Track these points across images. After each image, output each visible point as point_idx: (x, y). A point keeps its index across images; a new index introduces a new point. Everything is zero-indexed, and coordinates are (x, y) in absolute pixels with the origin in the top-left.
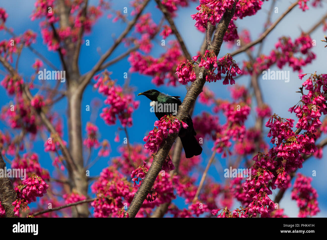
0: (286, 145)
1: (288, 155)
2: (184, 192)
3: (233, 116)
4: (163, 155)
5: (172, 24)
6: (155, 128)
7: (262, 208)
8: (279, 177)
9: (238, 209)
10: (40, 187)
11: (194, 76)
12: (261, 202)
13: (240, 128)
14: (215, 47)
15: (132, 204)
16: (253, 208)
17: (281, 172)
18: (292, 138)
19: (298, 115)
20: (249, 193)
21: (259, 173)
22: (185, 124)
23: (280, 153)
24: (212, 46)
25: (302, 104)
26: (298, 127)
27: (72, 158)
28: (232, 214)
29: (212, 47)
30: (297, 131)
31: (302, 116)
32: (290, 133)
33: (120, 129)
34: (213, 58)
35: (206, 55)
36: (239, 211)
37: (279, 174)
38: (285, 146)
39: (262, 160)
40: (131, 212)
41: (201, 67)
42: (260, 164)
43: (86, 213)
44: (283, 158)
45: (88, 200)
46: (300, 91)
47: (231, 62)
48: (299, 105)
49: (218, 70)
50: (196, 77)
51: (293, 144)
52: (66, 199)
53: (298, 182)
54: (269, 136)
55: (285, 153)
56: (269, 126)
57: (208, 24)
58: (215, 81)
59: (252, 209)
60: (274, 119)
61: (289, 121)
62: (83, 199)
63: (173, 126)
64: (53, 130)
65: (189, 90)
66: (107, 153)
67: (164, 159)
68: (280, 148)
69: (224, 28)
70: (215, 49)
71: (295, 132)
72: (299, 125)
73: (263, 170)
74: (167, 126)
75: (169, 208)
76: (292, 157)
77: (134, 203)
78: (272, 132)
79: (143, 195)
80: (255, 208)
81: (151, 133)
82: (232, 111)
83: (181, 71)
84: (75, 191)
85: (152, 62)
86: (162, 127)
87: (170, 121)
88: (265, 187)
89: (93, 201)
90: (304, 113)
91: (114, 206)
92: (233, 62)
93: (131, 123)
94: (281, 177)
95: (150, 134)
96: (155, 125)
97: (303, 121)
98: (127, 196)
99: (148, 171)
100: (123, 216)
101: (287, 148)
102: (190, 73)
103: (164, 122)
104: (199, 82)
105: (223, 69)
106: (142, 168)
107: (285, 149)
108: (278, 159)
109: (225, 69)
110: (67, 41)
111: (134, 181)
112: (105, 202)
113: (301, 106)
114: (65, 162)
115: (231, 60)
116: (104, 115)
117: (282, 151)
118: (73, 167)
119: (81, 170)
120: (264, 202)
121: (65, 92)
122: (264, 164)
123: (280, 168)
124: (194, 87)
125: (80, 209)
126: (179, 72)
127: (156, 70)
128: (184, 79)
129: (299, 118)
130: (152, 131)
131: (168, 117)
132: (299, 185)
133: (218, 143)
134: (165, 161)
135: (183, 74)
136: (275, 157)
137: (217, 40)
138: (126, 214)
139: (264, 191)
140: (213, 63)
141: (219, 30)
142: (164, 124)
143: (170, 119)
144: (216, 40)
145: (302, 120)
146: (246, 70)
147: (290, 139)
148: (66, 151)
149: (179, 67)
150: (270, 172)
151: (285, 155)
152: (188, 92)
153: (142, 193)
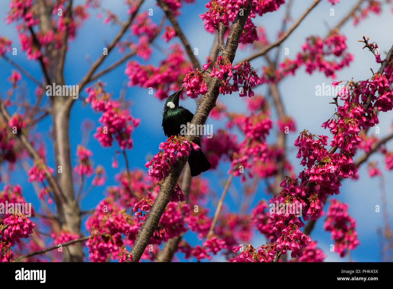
0: (318, 167)
1: (322, 179)
2: (197, 225)
3: (252, 132)
4: (171, 183)
5: (176, 25)
6: (161, 151)
7: (293, 243)
8: (312, 206)
9: (264, 245)
10: (25, 227)
11: (205, 87)
12: (291, 236)
13: (260, 145)
14: (229, 52)
15: (136, 243)
16: (282, 244)
17: (314, 199)
18: (326, 159)
19: (333, 131)
20: (277, 226)
21: (288, 201)
22: (196, 145)
23: (312, 177)
24: (225, 50)
25: (336, 118)
26: (332, 146)
27: (60, 189)
28: (258, 251)
29: (225, 53)
30: (332, 150)
31: (338, 132)
32: (323, 152)
33: (118, 152)
34: (227, 66)
35: (218, 62)
36: (265, 248)
37: (311, 202)
38: (318, 169)
39: (291, 186)
40: (135, 254)
41: (213, 76)
42: (289, 191)
43: (80, 254)
44: (316, 182)
45: (81, 239)
46: (335, 102)
47: (248, 69)
48: (334, 119)
49: (233, 80)
50: (207, 89)
51: (327, 165)
52: (55, 238)
53: (333, 209)
54: (299, 157)
55: (318, 177)
56: (298, 144)
57: (220, 25)
58: (231, 93)
59: (280, 245)
60: (304, 136)
61: (321, 139)
62: (75, 238)
63: (182, 147)
64: (36, 156)
65: (199, 105)
66: (102, 182)
67: (173, 188)
68: (312, 171)
69: (239, 29)
70: (229, 55)
71: (329, 151)
72: (333, 142)
73: (292, 198)
74: (174, 148)
75: (179, 246)
76: (327, 181)
77: (139, 242)
78: (302, 152)
79: (149, 232)
80: (285, 243)
81: (155, 157)
82: (251, 125)
83: (190, 81)
84: (65, 228)
85: (154, 72)
86: (168, 150)
87: (177, 142)
88: (295, 218)
89: (87, 240)
90: (340, 128)
91: (113, 243)
92: (252, 70)
93: (131, 145)
94: (314, 206)
95: (155, 159)
96: (160, 148)
97: (338, 138)
98: (127, 231)
99: (154, 204)
100: (125, 258)
101: (320, 171)
102: (200, 84)
103: (171, 143)
104: (211, 95)
105: (240, 78)
106: (147, 200)
107: (318, 171)
108: (309, 184)
109: (242, 78)
110: (50, 48)
111: (138, 216)
112: (102, 240)
113: (336, 120)
114: (52, 194)
115: (249, 68)
116: (98, 135)
117: (315, 175)
118: (62, 200)
119: (71, 203)
120: (295, 236)
121: (49, 109)
122: (293, 190)
123: (312, 195)
124: (205, 101)
125: (72, 250)
126: (187, 83)
127: (159, 81)
128: (193, 92)
129: (334, 135)
130: (157, 155)
131: (175, 137)
132: (334, 213)
133: (235, 164)
134: (174, 191)
135: (192, 85)
136: (306, 181)
137: (231, 44)
138: (129, 256)
139: (294, 223)
140: (228, 72)
141: (233, 32)
142: (171, 145)
143: (178, 140)
144: (229, 44)
145: (338, 136)
146: (266, 77)
147: (323, 160)
148: (52, 180)
149: (187, 77)
150: (301, 200)
151: (319, 179)
152: (198, 107)
153: (147, 230)
